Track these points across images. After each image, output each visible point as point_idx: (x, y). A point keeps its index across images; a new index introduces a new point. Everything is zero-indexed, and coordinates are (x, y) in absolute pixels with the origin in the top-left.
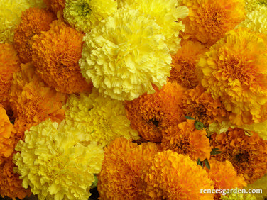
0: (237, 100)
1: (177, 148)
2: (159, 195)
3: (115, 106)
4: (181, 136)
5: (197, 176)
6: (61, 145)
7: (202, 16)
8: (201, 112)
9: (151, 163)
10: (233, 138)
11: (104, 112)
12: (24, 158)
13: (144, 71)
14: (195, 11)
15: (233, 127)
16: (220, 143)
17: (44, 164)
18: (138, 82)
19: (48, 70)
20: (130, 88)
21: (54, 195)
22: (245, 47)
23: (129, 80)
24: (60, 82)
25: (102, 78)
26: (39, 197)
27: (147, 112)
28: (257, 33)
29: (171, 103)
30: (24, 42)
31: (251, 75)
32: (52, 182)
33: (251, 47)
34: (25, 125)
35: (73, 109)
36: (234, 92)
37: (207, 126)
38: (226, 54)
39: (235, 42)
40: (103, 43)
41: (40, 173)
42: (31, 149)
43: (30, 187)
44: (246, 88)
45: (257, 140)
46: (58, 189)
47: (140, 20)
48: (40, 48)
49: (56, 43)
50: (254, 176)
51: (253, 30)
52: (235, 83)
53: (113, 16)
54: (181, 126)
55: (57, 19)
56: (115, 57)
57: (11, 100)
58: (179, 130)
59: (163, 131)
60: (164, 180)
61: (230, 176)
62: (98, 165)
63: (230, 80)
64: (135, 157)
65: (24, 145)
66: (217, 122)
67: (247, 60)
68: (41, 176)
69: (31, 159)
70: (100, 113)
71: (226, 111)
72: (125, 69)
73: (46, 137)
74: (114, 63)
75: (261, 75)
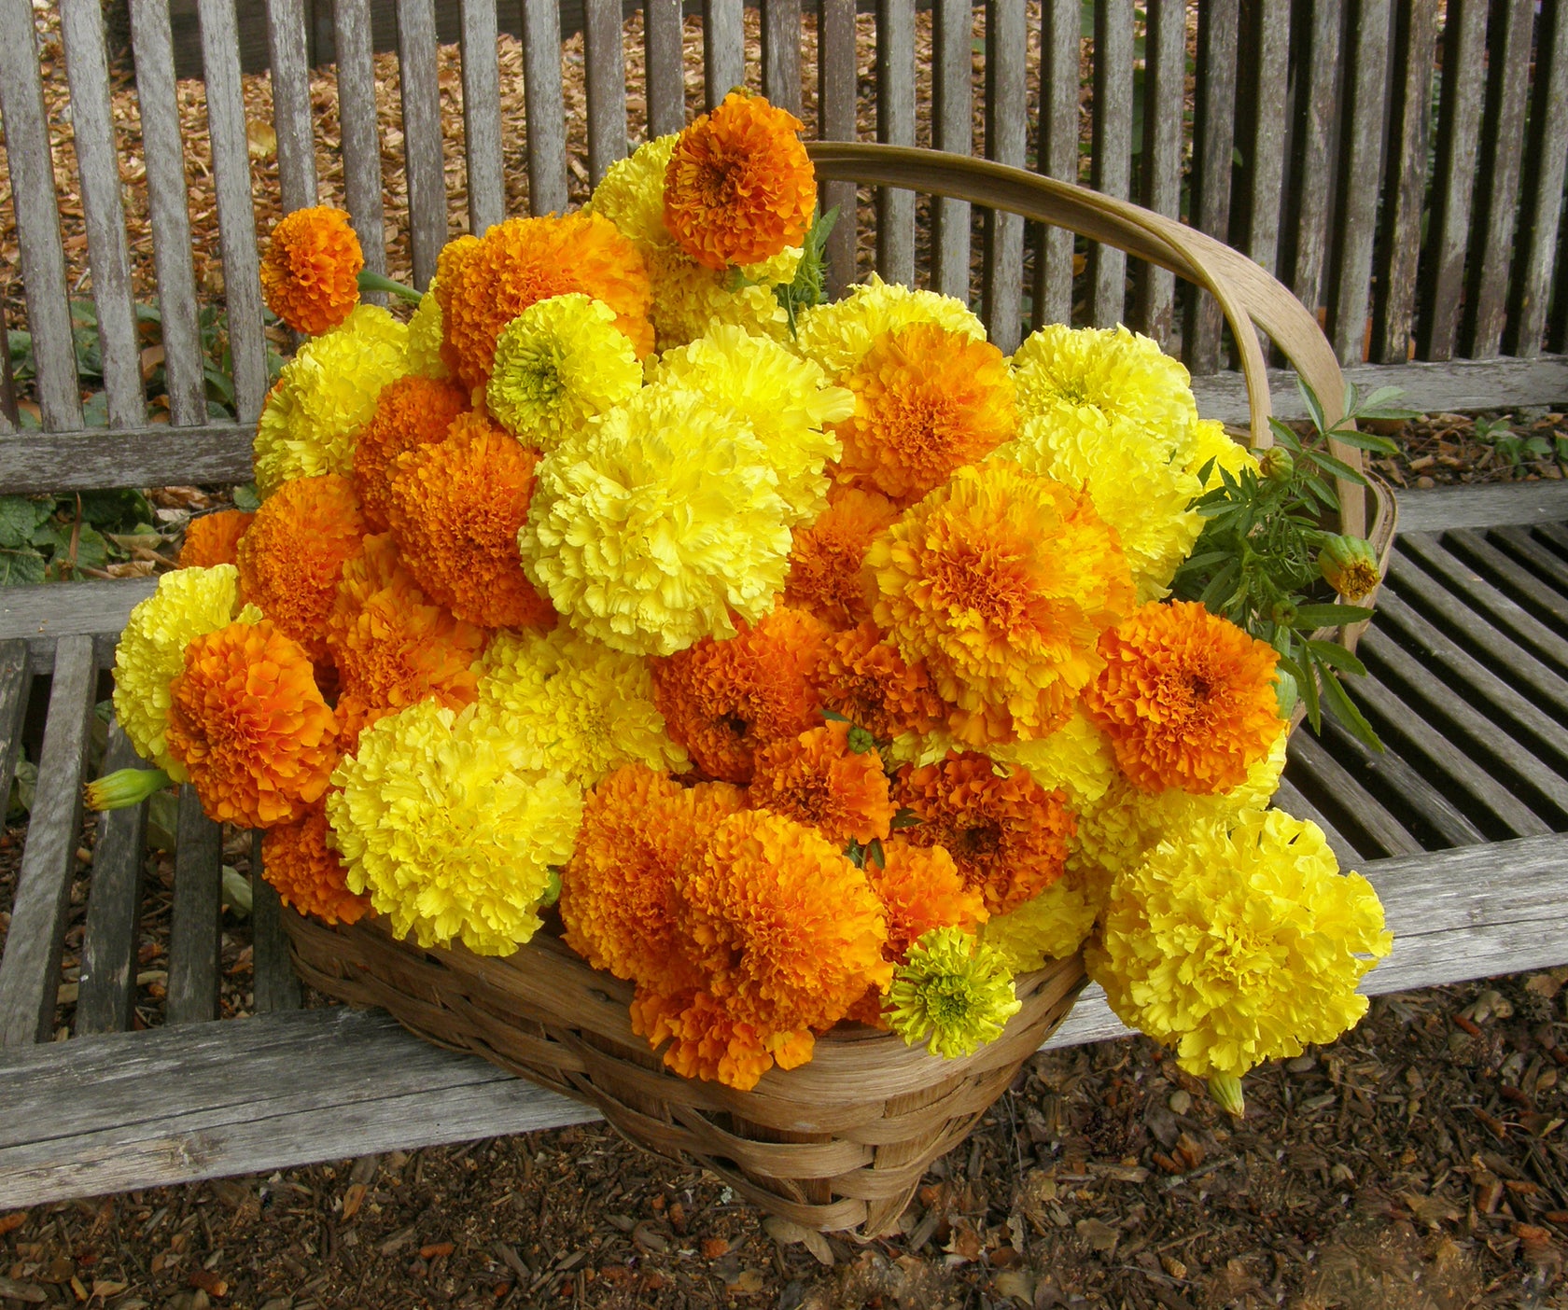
0: (973, 671)
1: (793, 803)
2: (721, 938)
3: (624, 670)
4: (805, 769)
5: (834, 890)
6: (457, 775)
7: (890, 417)
8: (869, 701)
9: (705, 846)
10: (960, 780)
11: (588, 686)
12: (354, 809)
13: (703, 570)
14: (872, 402)
15: (959, 750)
16: (921, 795)
17: (408, 828)
18: (685, 600)
19: (432, 554)
20: (663, 618)
21: (434, 918)
22: (1002, 515)
23: (658, 594)
24: (465, 591)
25: (581, 585)
26: (393, 920)
27: (712, 693)
28: (1041, 480)
29: (784, 670)
30: (378, 472)
31: (1013, 600)
32: (427, 883)
33: (1018, 518)
34: (365, 713)
35: (502, 673)
36: (964, 646)
37: (884, 742)
38: (946, 533)
39: (974, 501)
40: (590, 481)
41: (397, 853)
42: (374, 783)
43: (367, 893)
44: (998, 637)
45: (1028, 791)
46: (446, 904)
47: (700, 422)
48: (414, 490)
49: (458, 476)
50: (1012, 893)
51: (1033, 469)
52: (967, 619)
53: (626, 404)
54: (807, 739)
55: (471, 409)
56: (621, 525)
57: (330, 639)
58: (801, 750)
59: (757, 753)
60: (737, 897)
61: (942, 892)
62: (562, 840)
63: (953, 610)
64: (671, 824)
65: (355, 770)
66: (914, 731)
67: (1004, 555)
68: (397, 864)
69: (371, 812)
70: (577, 688)
71: (940, 701)
72: (645, 563)
73: (414, 750)
74: (615, 542)
75: (1041, 600)
